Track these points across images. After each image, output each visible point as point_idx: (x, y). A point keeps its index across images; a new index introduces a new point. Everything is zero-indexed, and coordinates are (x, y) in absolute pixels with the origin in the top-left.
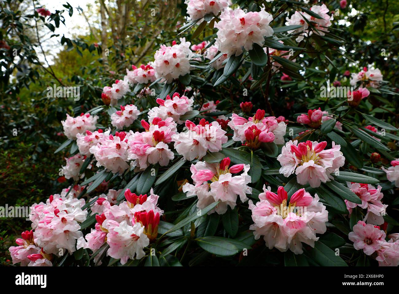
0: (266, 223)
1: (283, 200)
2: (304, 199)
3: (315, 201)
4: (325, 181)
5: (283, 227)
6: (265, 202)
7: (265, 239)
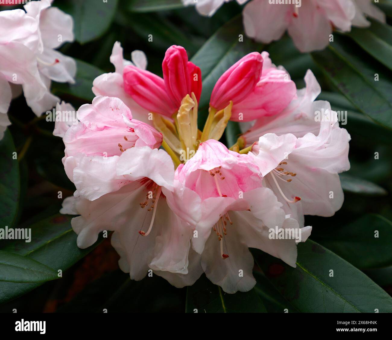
0: (114, 182)
1: (183, 96)
2: (262, 92)
3: (306, 98)
4: (345, 26)
5: (174, 194)
6: (112, 104)
7: (115, 243)
